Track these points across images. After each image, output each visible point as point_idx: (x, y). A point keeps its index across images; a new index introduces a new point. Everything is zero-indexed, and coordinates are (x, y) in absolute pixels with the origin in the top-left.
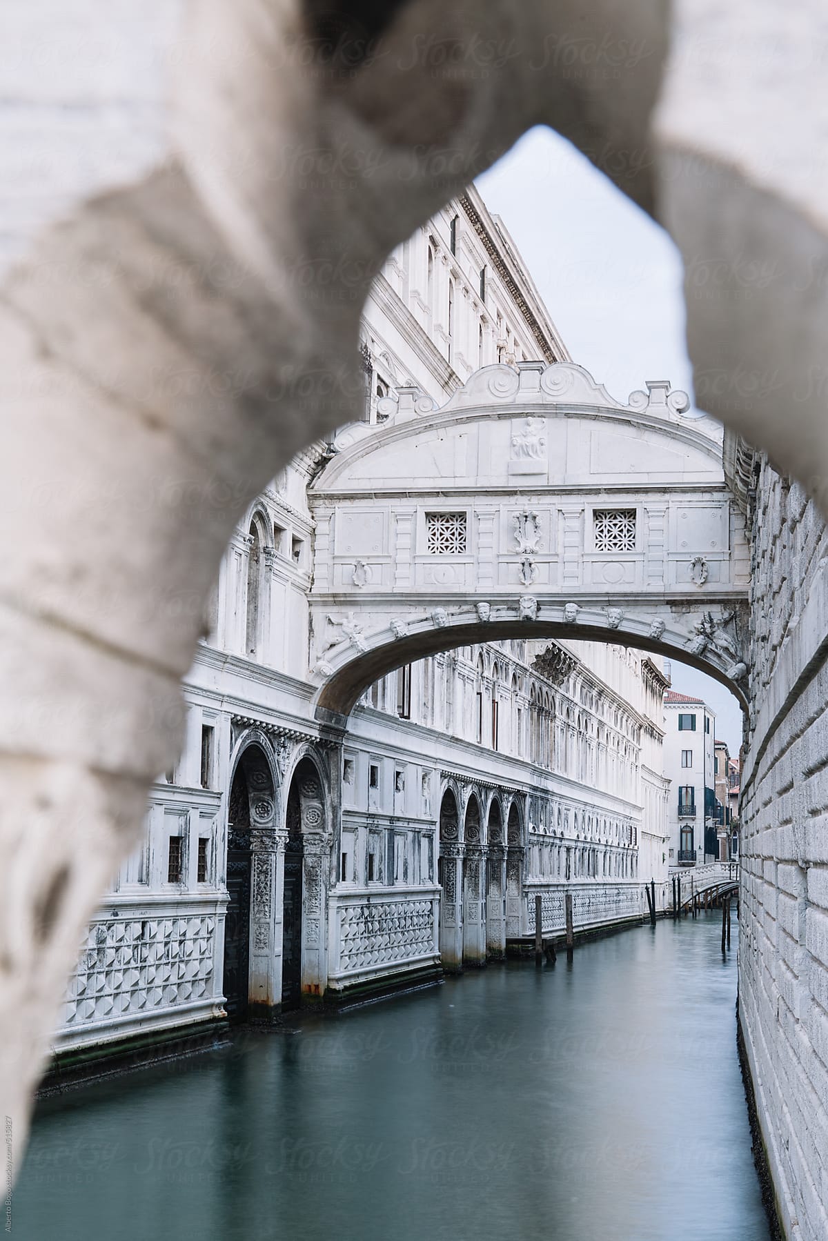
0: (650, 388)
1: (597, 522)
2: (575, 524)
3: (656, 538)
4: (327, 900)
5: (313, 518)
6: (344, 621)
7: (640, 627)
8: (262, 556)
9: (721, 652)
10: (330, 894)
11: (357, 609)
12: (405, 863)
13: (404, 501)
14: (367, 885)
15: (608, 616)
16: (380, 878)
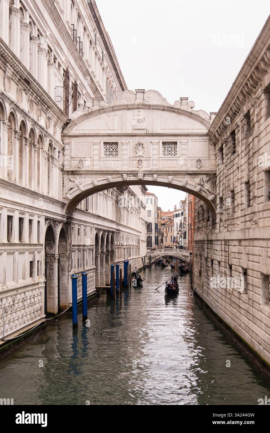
0: (181, 100)
1: (163, 146)
2: (156, 147)
3: (184, 152)
4: (68, 276)
5: (63, 143)
6: (75, 180)
7: (179, 182)
8: (50, 159)
9: (206, 191)
10: (69, 274)
11: (80, 176)
12: (87, 260)
13: (96, 138)
14: (78, 269)
15: (168, 179)
16: (81, 266)
